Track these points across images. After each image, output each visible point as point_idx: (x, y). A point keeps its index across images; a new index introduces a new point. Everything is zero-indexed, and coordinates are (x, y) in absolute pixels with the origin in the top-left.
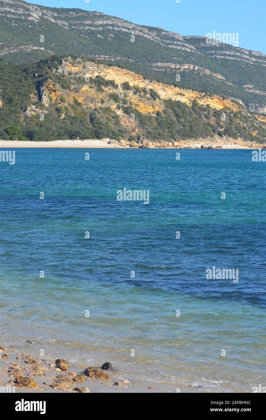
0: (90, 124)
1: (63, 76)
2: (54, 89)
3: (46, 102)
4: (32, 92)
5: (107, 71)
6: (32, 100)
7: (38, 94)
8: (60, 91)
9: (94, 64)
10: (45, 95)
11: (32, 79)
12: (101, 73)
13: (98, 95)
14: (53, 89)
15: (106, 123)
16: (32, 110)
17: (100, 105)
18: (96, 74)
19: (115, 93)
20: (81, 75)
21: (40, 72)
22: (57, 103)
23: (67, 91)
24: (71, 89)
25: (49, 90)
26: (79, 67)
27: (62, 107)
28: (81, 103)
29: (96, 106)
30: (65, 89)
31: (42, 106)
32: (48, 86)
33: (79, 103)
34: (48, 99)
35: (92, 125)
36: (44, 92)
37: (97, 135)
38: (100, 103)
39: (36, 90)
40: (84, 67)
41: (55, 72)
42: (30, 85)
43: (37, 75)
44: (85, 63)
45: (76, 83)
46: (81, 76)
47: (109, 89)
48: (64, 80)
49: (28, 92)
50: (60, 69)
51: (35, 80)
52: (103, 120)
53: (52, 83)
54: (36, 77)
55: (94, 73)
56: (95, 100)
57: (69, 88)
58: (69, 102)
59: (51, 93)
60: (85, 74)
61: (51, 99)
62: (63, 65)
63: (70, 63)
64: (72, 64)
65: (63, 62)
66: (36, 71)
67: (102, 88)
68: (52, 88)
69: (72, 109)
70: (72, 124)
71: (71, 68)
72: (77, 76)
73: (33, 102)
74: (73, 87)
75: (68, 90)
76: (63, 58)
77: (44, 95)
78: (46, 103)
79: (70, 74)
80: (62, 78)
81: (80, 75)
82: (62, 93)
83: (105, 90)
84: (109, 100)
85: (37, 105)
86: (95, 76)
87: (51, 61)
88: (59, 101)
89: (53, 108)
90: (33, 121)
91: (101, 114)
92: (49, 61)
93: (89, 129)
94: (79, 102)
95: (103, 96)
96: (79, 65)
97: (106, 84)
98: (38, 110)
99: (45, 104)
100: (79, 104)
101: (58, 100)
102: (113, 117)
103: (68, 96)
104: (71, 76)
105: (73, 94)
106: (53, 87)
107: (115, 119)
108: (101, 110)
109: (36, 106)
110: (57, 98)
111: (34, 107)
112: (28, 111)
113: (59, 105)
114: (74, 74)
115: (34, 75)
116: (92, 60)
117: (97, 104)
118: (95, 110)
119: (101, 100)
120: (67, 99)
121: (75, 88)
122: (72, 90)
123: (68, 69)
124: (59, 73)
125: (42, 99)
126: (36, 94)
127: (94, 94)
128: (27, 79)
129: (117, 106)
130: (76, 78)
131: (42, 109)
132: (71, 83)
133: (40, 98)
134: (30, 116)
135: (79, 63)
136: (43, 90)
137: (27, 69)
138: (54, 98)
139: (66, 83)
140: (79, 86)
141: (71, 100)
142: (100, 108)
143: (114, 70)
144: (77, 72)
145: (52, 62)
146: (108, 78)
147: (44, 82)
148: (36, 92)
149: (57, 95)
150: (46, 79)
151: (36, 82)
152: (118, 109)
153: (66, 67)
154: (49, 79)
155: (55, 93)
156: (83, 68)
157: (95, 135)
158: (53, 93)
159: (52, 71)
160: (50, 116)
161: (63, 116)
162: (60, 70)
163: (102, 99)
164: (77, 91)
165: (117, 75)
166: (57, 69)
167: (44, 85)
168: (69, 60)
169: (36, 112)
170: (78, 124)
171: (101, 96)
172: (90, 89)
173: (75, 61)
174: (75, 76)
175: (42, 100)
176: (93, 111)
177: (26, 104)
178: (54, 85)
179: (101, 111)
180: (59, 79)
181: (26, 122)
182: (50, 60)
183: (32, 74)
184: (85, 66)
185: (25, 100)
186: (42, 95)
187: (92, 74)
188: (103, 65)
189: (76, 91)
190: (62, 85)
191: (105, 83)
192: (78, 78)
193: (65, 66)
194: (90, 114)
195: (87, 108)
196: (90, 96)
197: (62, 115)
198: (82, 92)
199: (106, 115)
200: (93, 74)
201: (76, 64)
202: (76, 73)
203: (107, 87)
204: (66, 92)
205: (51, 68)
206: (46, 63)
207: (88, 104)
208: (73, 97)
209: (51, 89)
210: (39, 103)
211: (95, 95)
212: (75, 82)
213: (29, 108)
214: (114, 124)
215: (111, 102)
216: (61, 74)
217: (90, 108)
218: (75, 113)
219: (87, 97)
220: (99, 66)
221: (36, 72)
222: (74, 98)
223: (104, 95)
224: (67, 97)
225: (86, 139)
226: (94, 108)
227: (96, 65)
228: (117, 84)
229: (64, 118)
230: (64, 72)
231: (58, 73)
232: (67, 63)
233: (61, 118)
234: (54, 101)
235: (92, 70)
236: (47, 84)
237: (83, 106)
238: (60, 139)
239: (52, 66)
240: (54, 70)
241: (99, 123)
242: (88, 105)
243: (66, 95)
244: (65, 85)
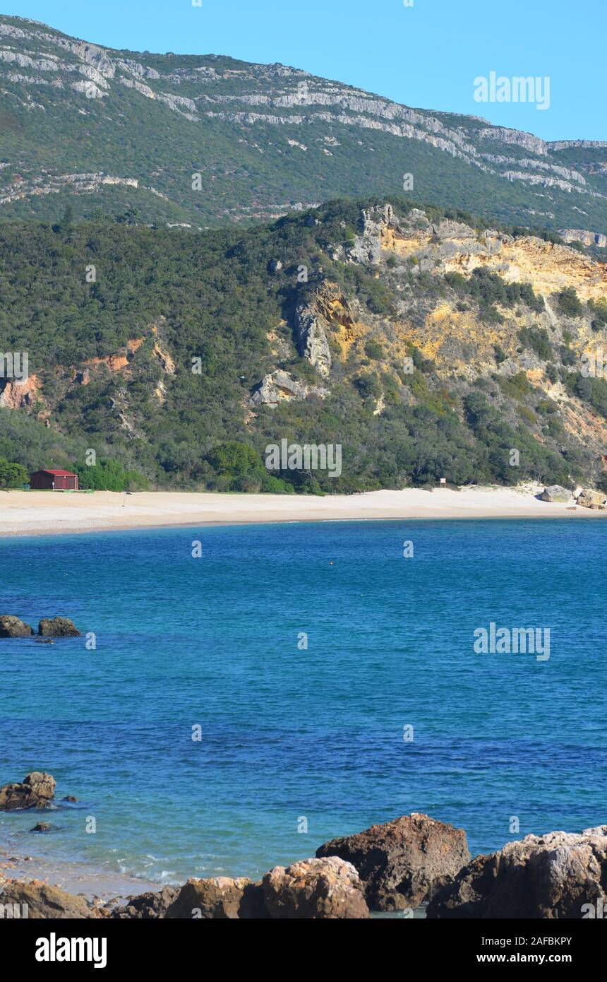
0: (469, 431)
1: (371, 270)
2: (344, 316)
3: (320, 359)
4: (271, 324)
5: (505, 251)
6: (274, 353)
7: (291, 331)
8: (364, 320)
9: (467, 227)
10: (317, 336)
11: (264, 282)
12: (490, 258)
13: (483, 334)
14: (341, 314)
15: (519, 429)
16: (278, 386)
17: (490, 367)
18: (475, 263)
19: (535, 326)
20: (425, 266)
21: (291, 257)
22: (357, 361)
23: (386, 321)
24: (399, 313)
25: (328, 318)
26: (419, 238)
27: (374, 374)
28: (433, 363)
29: (479, 372)
30: (378, 316)
31: (309, 374)
32: (323, 305)
33: (427, 362)
34: (328, 350)
35: (475, 436)
36: (313, 325)
37: (498, 470)
38: (493, 361)
39: (283, 318)
40: (435, 240)
41: (341, 258)
42: (260, 301)
43: (283, 268)
44: (438, 225)
45: (411, 294)
46: (427, 271)
47: (518, 314)
48: (375, 285)
49: (258, 324)
50: (357, 245)
51: (275, 285)
52: (511, 420)
53: (338, 296)
54: (279, 276)
55: (468, 260)
56: (476, 352)
57: (392, 311)
58: (393, 358)
59: (336, 330)
60: (438, 263)
61: (335, 349)
62: (366, 232)
63: (390, 225)
64: (398, 230)
65: (369, 223)
66: (277, 253)
67: (496, 309)
68: (339, 310)
69: (404, 383)
70: (411, 434)
71: (394, 244)
72: (415, 270)
73: (279, 358)
74: (403, 307)
75: (389, 317)
76: (367, 208)
77: (312, 335)
78: (320, 363)
79: (391, 262)
80: (367, 277)
81: (423, 268)
82: (370, 329)
83: (507, 316)
84: (520, 351)
85: (293, 367)
86: (470, 270)
87: (325, 220)
88: (364, 357)
89: (346, 379)
90: (285, 423)
91: (500, 397)
92: (315, 218)
93: (468, 449)
94: (426, 358)
95: (501, 338)
96: (418, 233)
97: (509, 297)
98: (296, 386)
99: (316, 364)
100: (423, 365)
101: (358, 352)
102: (537, 409)
103: (390, 339)
104: (394, 270)
105: (403, 331)
106: (341, 307)
107: (545, 414)
108: (498, 386)
109: (290, 371)
110: (355, 344)
111: (283, 375)
112: (265, 391)
113: (365, 368)
114: (403, 263)
115: (271, 269)
116: (460, 215)
117: (483, 364)
118: (479, 383)
119: (493, 352)
120: (387, 346)
121: (410, 312)
122: (400, 316)
123: (384, 248)
124: (355, 259)
125: (306, 347)
126: (284, 331)
127: (471, 332)
128: (246, 282)
129: (547, 372)
130: (410, 275)
131: (311, 382)
132: (396, 292)
133: (300, 344)
134: (272, 406)
135: (419, 225)
136: (308, 317)
137: (239, 247)
138: (345, 346)
139: (382, 293)
140: (424, 303)
141: (398, 351)
142: (494, 377)
143: (528, 250)
144: (414, 255)
145: (328, 224)
146: (513, 276)
147: (308, 290)
148: (283, 323)
149: (355, 334)
150: (315, 282)
151: (279, 292)
152: (548, 382)
153: (379, 240)
154: (326, 282)
155: (348, 327)
156: (432, 241)
157: (493, 471)
158: (343, 328)
159: (331, 252)
160: (338, 405)
161: (380, 407)
162: (359, 251)
163: (496, 349)
164: (417, 319)
165: (538, 266)
166: (348, 245)
167: (309, 302)
168: (386, 214)
169: (293, 394)
170: (431, 433)
171: (494, 336)
172: (458, 314)
173: (405, 220)
174: (408, 269)
175: (306, 351)
176: (473, 390)
177: (257, 364)
178: (343, 302)
179: (497, 388)
180: (359, 281)
181: (264, 428)
182: (321, 214)
183: (264, 265)
184: (439, 236)
185: (251, 353)
186: (307, 335)
187: (460, 263)
188: (495, 233)
189: (413, 321)
190: (368, 302)
191: (505, 294)
192: (419, 278)
193: (374, 235)
194: (463, 398)
195: (452, 377)
196: (460, 336)
197: (376, 404)
198: (434, 325)
199: (514, 400)
200: (464, 262)
201: (410, 231)
202: (411, 261)
203: (511, 307)
204: (382, 325)
205: (326, 244)
206: (306, 225)
207: (454, 365)
208: (404, 341)
209: (335, 314)
210: (298, 362)
211: (473, 334)
212: (407, 289)
213: (269, 380)
214: (543, 430)
215: (526, 356)
216: (362, 263)
217: (462, 378)
218: (416, 396)
219: (449, 340)
220: (483, 235)
221: (278, 257)
222: (409, 344)
223: (501, 334)
224: (386, 342)
225: (466, 484)
226: (476, 377)
227: (474, 232)
228: (541, 297)
229: (384, 414)
230: (371, 256)
231: (351, 260)
232: (379, 226)
233: (375, 413)
234: (344, 357)
235: (461, 249)
236: (321, 299)
237: (438, 372)
238: (385, 486)
239: (332, 235)
240: (339, 249)
241: (497, 431)
242: (456, 369)
243: (383, 336)
244: (377, 301)
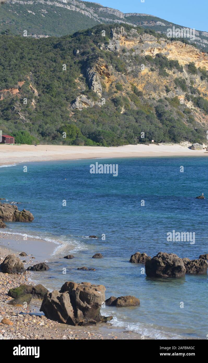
0: (158, 121)
1: (116, 54)
2: (107, 73)
3: (98, 90)
4: (76, 76)
5: (168, 47)
6: (79, 88)
7: (85, 79)
8: (115, 74)
9: (153, 37)
10: (96, 81)
11: (72, 59)
12: (162, 49)
13: (161, 81)
14: (106, 72)
15: (178, 120)
16: (82, 101)
17: (164, 94)
18: (156, 52)
19: (180, 78)
20: (137, 52)
21: (83, 48)
22: (113, 91)
23: (123, 75)
24: (128, 72)
25: (100, 74)
26: (134, 41)
27: (120, 97)
28: (142, 92)
29: (160, 96)
30: (119, 73)
31: (94, 96)
32: (98, 68)
33: (140, 92)
34: (101, 87)
35: (161, 122)
36: (95, 76)
37: (172, 137)
38: (165, 92)
39: (81, 73)
40: (141, 42)
41: (104, 49)
42: (71, 66)
43: (80, 52)
44: (142, 36)
45: (132, 64)
46: (138, 54)
47: (174, 73)
48: (118, 60)
49: (71, 76)
50: (110, 43)
51: (77, 60)
52: (175, 116)
53: (104, 64)
54: (78, 56)
55: (154, 50)
56: (158, 88)
57: (125, 71)
58: (127, 90)
59: (104, 78)
60: (142, 51)
61: (104, 87)
62: (114, 38)
63: (123, 35)
64: (126, 37)
65: (114, 34)
66: (77, 46)
67: (166, 70)
68: (105, 70)
69: (131, 101)
70: (136, 122)
71: (125, 43)
72: (133, 54)
73: (81, 90)
74: (129, 69)
75: (124, 73)
76: (113, 28)
77: (94, 80)
78: (98, 92)
79: (124, 51)
80: (115, 57)
81: (137, 53)
82: (117, 78)
83: (170, 74)
84: (175, 88)
85: (88, 94)
86: (155, 55)
87: (96, 33)
88: (115, 90)
89: (108, 99)
90: (87, 117)
91: (169, 107)
92: (92, 32)
93: (159, 128)
94: (139, 90)
95: (168, 83)
96: (135, 39)
97: (170, 66)
98: (89, 101)
99: (96, 92)
100: (139, 94)
101: (113, 88)
102: (184, 112)
103: (125, 82)
104: (125, 54)
105: (130, 79)
106: (106, 69)
107: (187, 113)
108: (168, 102)
109: (86, 95)
110: (111, 84)
111: (84, 97)
112: (77, 103)
113: (116, 94)
114: (128, 51)
115: (74, 53)
116: (151, 32)
117: (161, 93)
118: (160, 101)
119: (165, 88)
120: (124, 86)
121: (132, 71)
122: (129, 73)
123: (121, 45)
124: (109, 49)
125: (92, 85)
126: (82, 79)
127: (156, 80)
128: (64, 58)
129: (186, 97)
130: (132, 56)
131: (95, 100)
132: (126, 63)
133: (89, 84)
134: (80, 110)
135: (135, 36)
136: (92, 73)
137: (59, 44)
138: (107, 85)
139: (121, 63)
140: (138, 67)
141: (128, 87)
142: (166, 98)
143: (176, 47)
144: (133, 48)
145: (98, 35)
146: (170, 57)
147: (92, 62)
148: (81, 75)
149: (111, 80)
150: (95, 58)
151: (79, 63)
152: (187, 101)
153: (119, 41)
154: (99, 58)
155: (108, 77)
156: (140, 42)
157: (170, 137)
158: (106, 78)
159: (100, 46)
160: (107, 110)
161: (123, 110)
162: (111, 46)
163: (166, 87)
164: (135, 74)
165: (179, 53)
166: (107, 43)
167: (93, 66)
168: (121, 31)
169: (88, 105)
170: (144, 121)
171: (165, 81)
172: (151, 72)
173: (129, 33)
174: (131, 54)
175: (92, 87)
176: (158, 104)
177: (73, 92)
178: (106, 67)
179: (168, 103)
180: (111, 58)
181: (78, 119)
182: (94, 31)
183: (72, 51)
184: (142, 40)
185: (70, 88)
186: (92, 80)
187: (151, 51)
188: (164, 39)
189: (133, 75)
190: (116, 67)
191: (169, 65)
192: (135, 57)
193: (117, 39)
194: (155, 107)
195: (150, 98)
196: (152, 81)
197: (121, 109)
198: (142, 77)
199: (174, 108)
200: (152, 51)
201: (131, 38)
202: (132, 50)
203: (171, 70)
204: (122, 76)
205: (97, 43)
206: (87, 35)
207: (150, 93)
208: (130, 83)
209: (103, 72)
210: (89, 90)
211: (157, 81)
212: (131, 62)
213: (78, 99)
214: (187, 121)
215: (178, 90)
216: (112, 51)
217: (154, 99)
218: (137, 106)
219: (148, 83)
220: (160, 40)
221: (77, 48)
222: (132, 85)
223: (168, 81)
224: (123, 83)
225: (161, 142)
226: (159, 99)
227: (156, 39)
228: (182, 66)
229: (125, 114)
230: (116, 48)
231: (108, 50)
232: (119, 36)
233: (122, 113)
234: (107, 90)
235: (151, 46)
236: (97, 65)
237: (144, 96)
238: (130, 143)
239: (100, 39)
240: (103, 45)
241: (170, 121)
242: (151, 95)
243: (122, 81)
244: (119, 67)
